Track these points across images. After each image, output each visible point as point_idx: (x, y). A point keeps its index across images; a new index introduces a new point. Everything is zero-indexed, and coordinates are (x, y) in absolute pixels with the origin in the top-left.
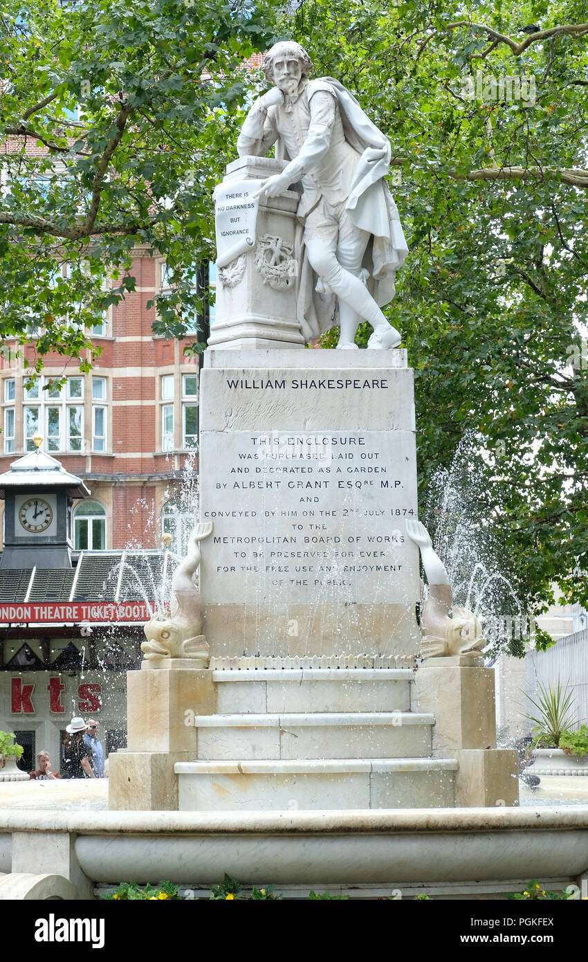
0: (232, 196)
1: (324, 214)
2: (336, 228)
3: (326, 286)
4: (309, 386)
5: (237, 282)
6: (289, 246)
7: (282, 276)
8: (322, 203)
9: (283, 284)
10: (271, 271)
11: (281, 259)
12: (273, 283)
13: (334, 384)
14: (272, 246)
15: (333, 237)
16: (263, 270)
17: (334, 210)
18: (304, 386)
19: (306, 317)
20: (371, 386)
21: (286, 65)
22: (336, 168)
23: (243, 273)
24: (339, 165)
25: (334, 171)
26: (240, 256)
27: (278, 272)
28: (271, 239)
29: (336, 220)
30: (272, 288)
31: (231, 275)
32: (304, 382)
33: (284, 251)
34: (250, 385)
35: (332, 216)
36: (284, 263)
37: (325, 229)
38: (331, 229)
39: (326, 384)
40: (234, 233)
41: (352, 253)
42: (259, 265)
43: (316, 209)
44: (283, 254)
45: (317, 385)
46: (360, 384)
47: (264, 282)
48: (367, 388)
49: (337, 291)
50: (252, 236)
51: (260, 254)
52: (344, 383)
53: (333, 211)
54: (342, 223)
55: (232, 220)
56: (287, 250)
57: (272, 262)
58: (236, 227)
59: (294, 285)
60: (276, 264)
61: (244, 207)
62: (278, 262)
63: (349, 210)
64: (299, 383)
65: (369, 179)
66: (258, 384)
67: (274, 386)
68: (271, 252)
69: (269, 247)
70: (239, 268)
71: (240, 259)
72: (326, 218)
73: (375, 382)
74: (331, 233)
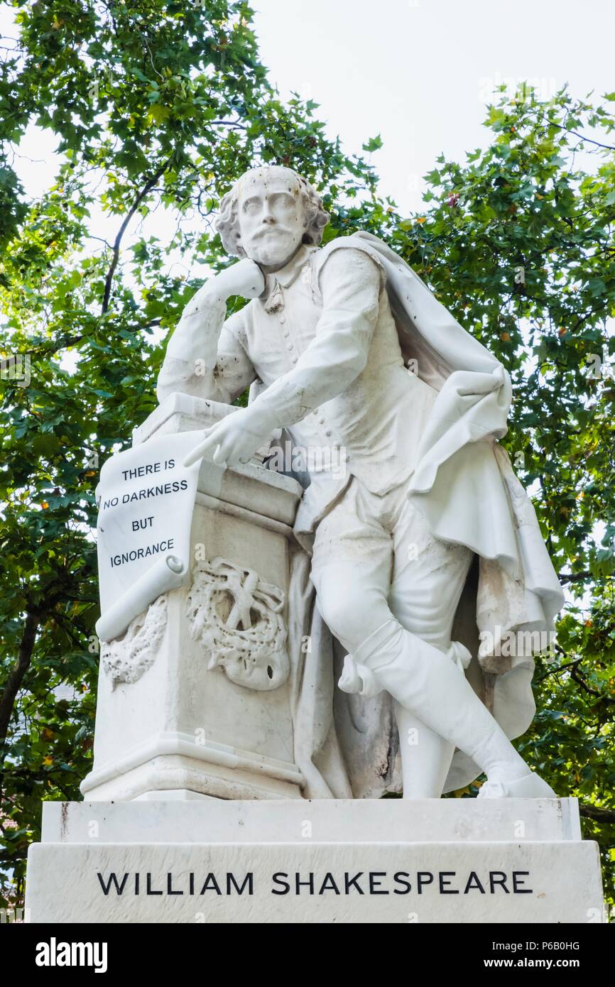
0: (138, 472)
1: (358, 513)
2: (387, 546)
3: (364, 672)
4: (317, 887)
5: (145, 665)
6: (276, 593)
7: (254, 655)
8: (352, 493)
9: (259, 676)
10: (228, 638)
11: (255, 617)
12: (232, 668)
13: (387, 883)
14: (233, 583)
15: (379, 562)
16: (208, 636)
17: (380, 503)
18: (305, 889)
19: (319, 761)
20: (487, 887)
21: (265, 203)
22: (384, 414)
23: (159, 642)
24: (389, 409)
25: (380, 420)
26: (153, 603)
27: (246, 645)
28: (230, 568)
29: (387, 526)
30: (231, 681)
31: (129, 652)
32: (304, 878)
33: (263, 602)
34: (159, 884)
35: (375, 519)
36: (261, 625)
37: (359, 543)
38: (375, 545)
39: (364, 882)
40: (139, 553)
41: (427, 599)
42: (199, 620)
43: (339, 507)
44: (258, 606)
45: (341, 885)
46: (458, 882)
47: (212, 664)
48: (474, 892)
49: (391, 682)
50: (181, 554)
51: (202, 598)
52: (413, 880)
53: (377, 508)
54: (399, 535)
55: (136, 526)
56: (269, 600)
57: (232, 621)
58: (144, 539)
59: (286, 683)
60: (240, 626)
61: (163, 490)
62: (247, 621)
63: (416, 494)
64: (291, 881)
65: (461, 433)
66: (181, 883)
67: (223, 888)
68: (230, 598)
69: (224, 586)
70: (151, 630)
71: (151, 608)
72: (362, 521)
73: (498, 878)
74: (374, 553)
